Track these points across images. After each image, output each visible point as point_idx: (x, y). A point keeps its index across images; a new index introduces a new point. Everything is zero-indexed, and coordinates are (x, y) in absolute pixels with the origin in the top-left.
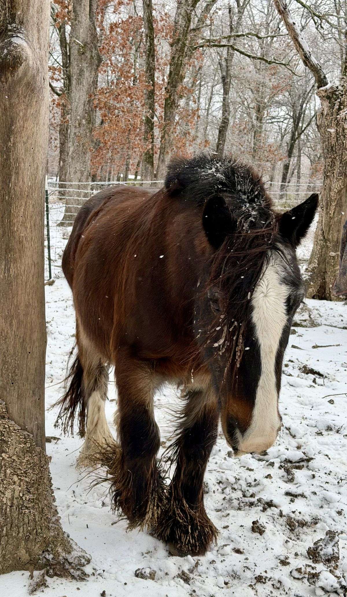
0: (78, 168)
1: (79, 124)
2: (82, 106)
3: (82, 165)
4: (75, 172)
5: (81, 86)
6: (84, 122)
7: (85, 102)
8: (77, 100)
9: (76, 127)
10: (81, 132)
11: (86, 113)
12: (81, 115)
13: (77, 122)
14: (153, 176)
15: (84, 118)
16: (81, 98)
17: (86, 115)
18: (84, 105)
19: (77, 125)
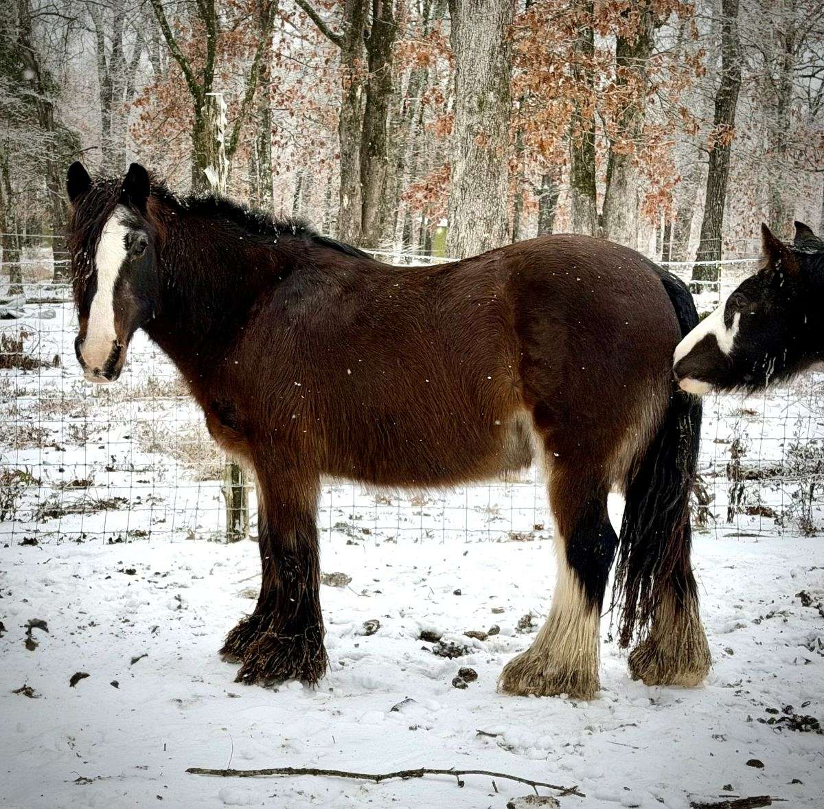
0: (478, 214)
1: (481, 104)
2: (487, 59)
3: (488, 205)
4: (472, 225)
5: (484, 10)
6: (491, 97)
7: (494, 47)
8: (473, 45)
9: (471, 111)
10: (486, 123)
11: (497, 75)
12: (483, 80)
13: (475, 98)
14: (596, 221)
15: (490, 87)
16: (484, 38)
17: (497, 80)
18: (492, 54)
19: (475, 104)
